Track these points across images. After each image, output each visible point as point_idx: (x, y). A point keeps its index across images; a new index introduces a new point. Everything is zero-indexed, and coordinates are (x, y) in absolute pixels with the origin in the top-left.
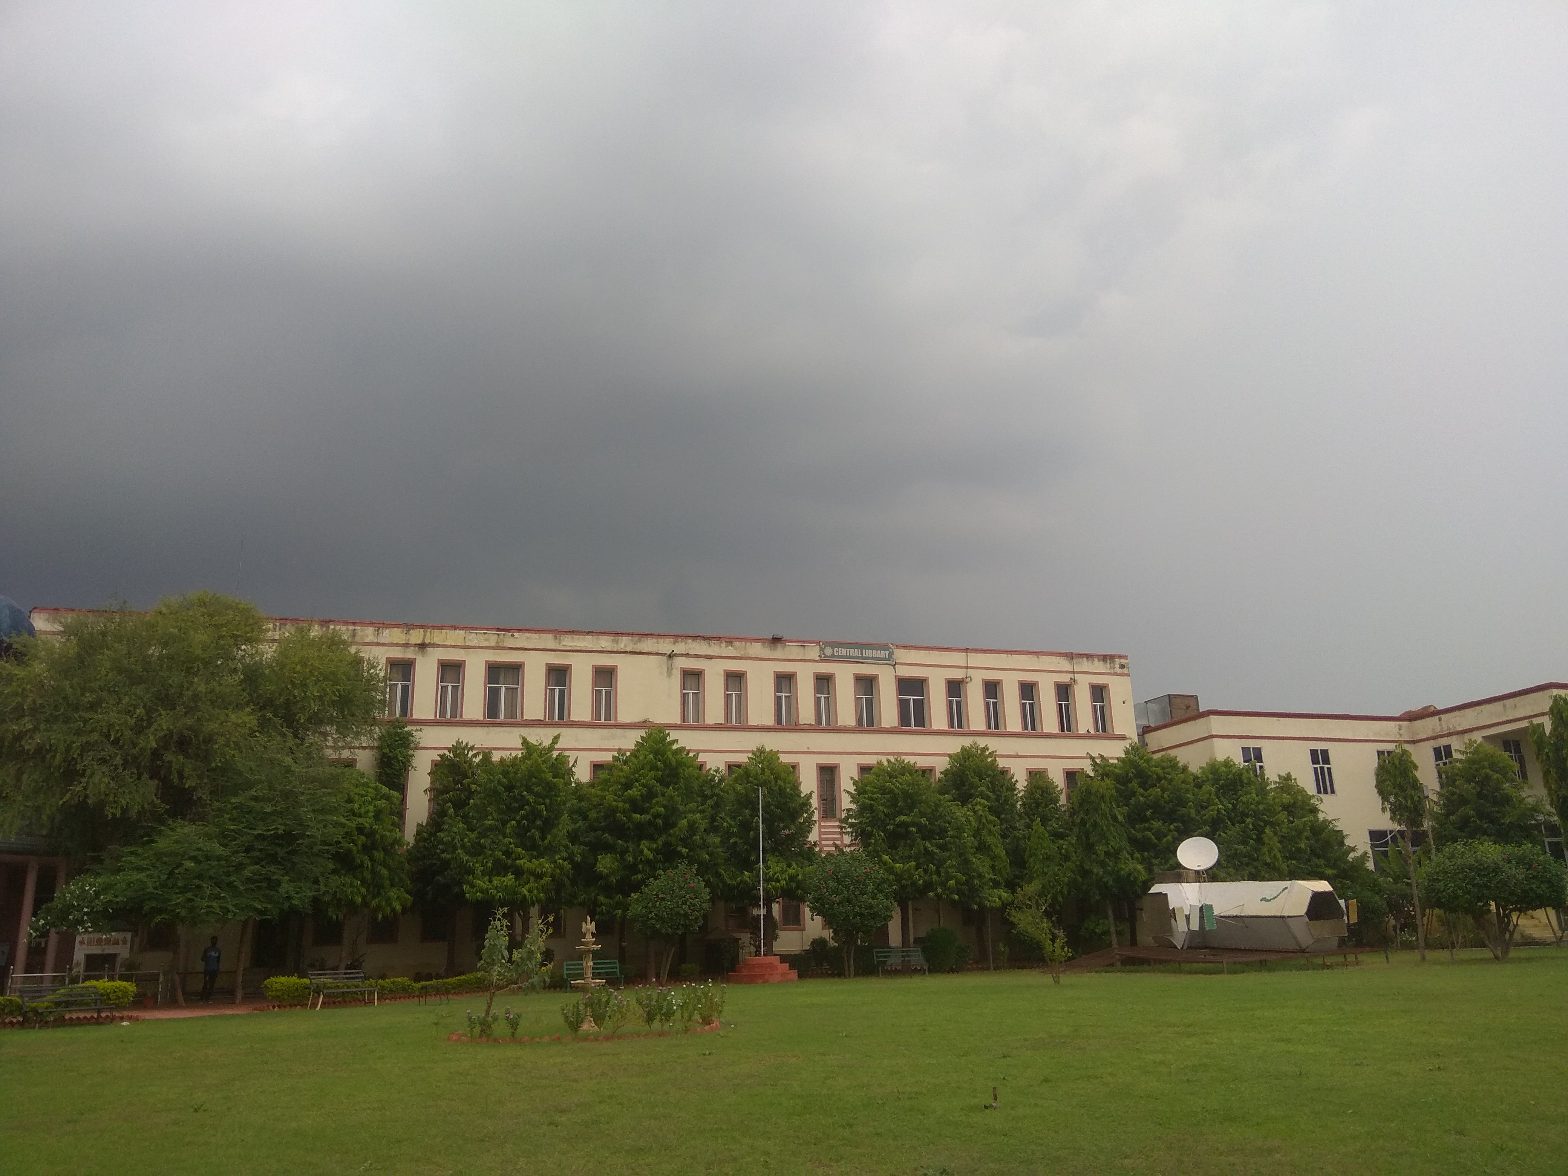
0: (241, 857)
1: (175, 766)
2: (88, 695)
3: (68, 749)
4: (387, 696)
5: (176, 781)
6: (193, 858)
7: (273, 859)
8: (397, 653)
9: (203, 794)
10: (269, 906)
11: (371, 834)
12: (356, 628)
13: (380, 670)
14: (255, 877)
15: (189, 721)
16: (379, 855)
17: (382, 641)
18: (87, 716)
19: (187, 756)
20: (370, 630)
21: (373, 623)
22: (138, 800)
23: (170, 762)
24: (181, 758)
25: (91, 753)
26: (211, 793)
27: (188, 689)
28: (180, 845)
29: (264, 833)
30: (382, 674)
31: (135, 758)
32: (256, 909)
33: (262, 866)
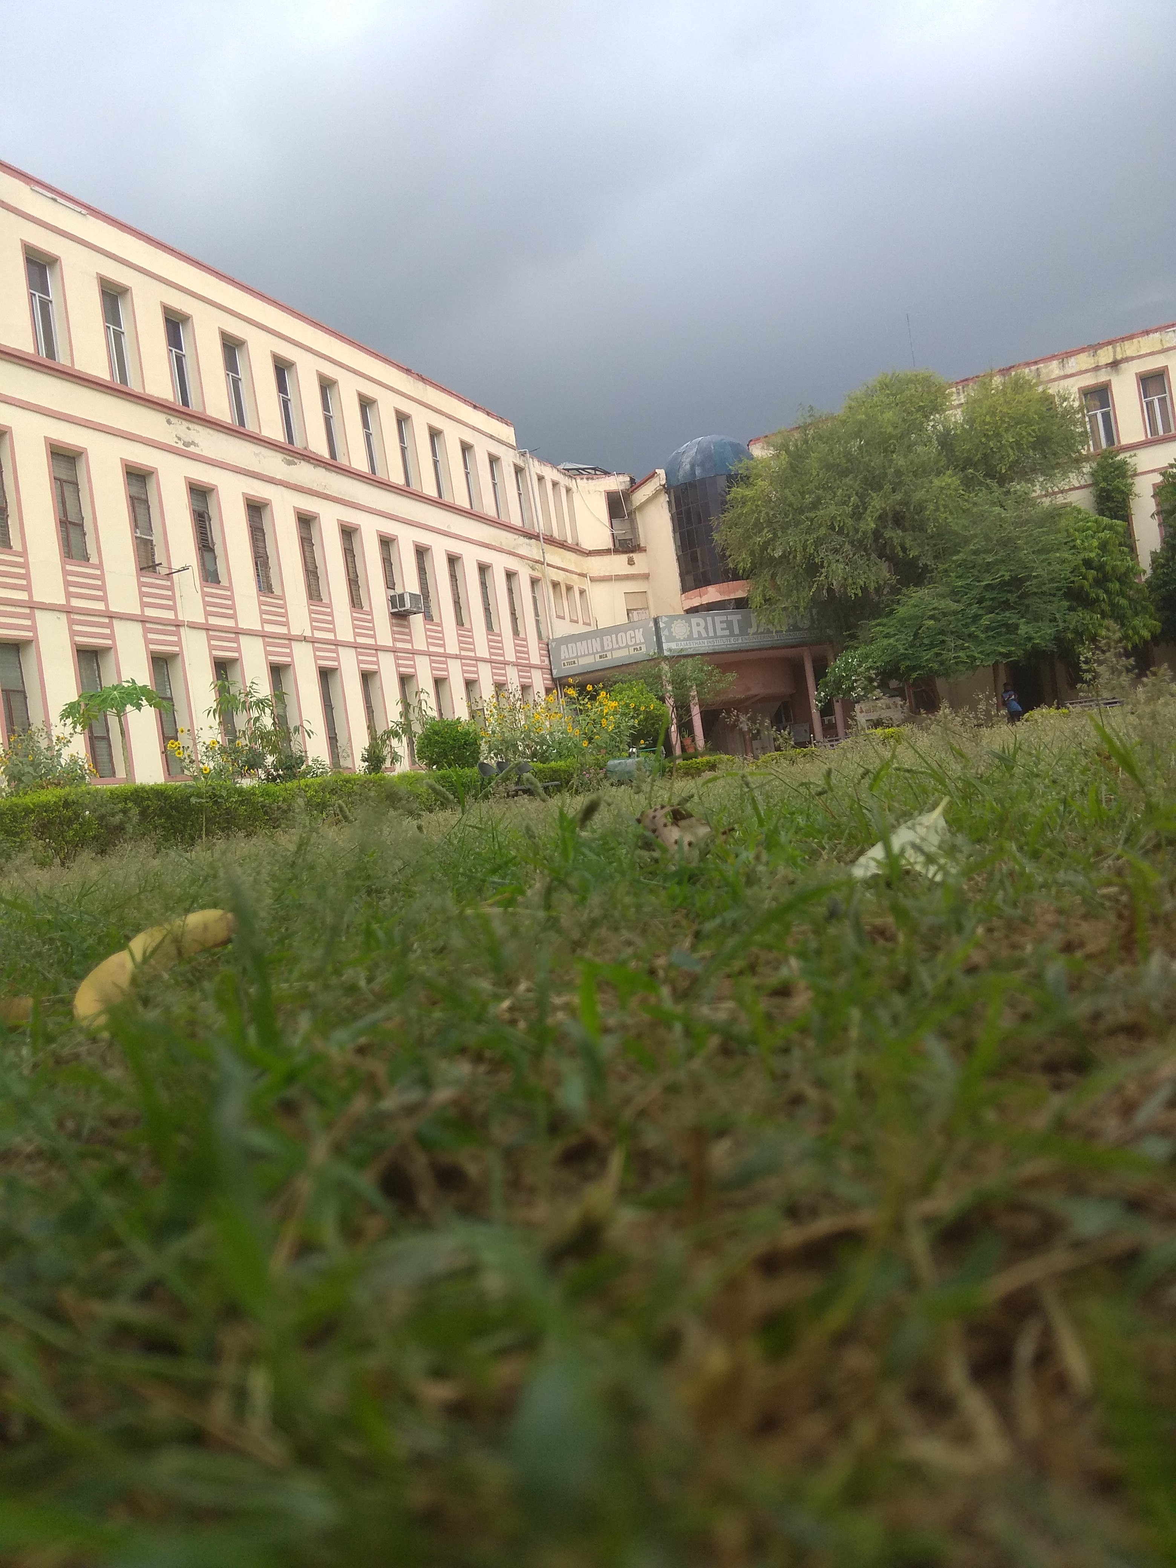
0: (974, 609)
1: (896, 542)
2: (807, 496)
3: (805, 548)
4: (1088, 427)
5: (901, 554)
6: (931, 617)
7: (1006, 605)
8: (1089, 380)
9: (927, 560)
10: (1013, 649)
11: (1101, 568)
12: (1038, 366)
13: (1074, 401)
14: (994, 624)
15: (898, 497)
16: (1115, 586)
17: (1069, 371)
18: (812, 515)
19: (904, 530)
20: (1055, 363)
21: (1055, 356)
22: (873, 578)
23: (891, 538)
24: (900, 532)
25: (824, 546)
26: (935, 557)
27: (890, 467)
28: (917, 608)
29: (993, 582)
30: (1076, 404)
31: (860, 542)
32: (1000, 654)
33: (997, 614)
